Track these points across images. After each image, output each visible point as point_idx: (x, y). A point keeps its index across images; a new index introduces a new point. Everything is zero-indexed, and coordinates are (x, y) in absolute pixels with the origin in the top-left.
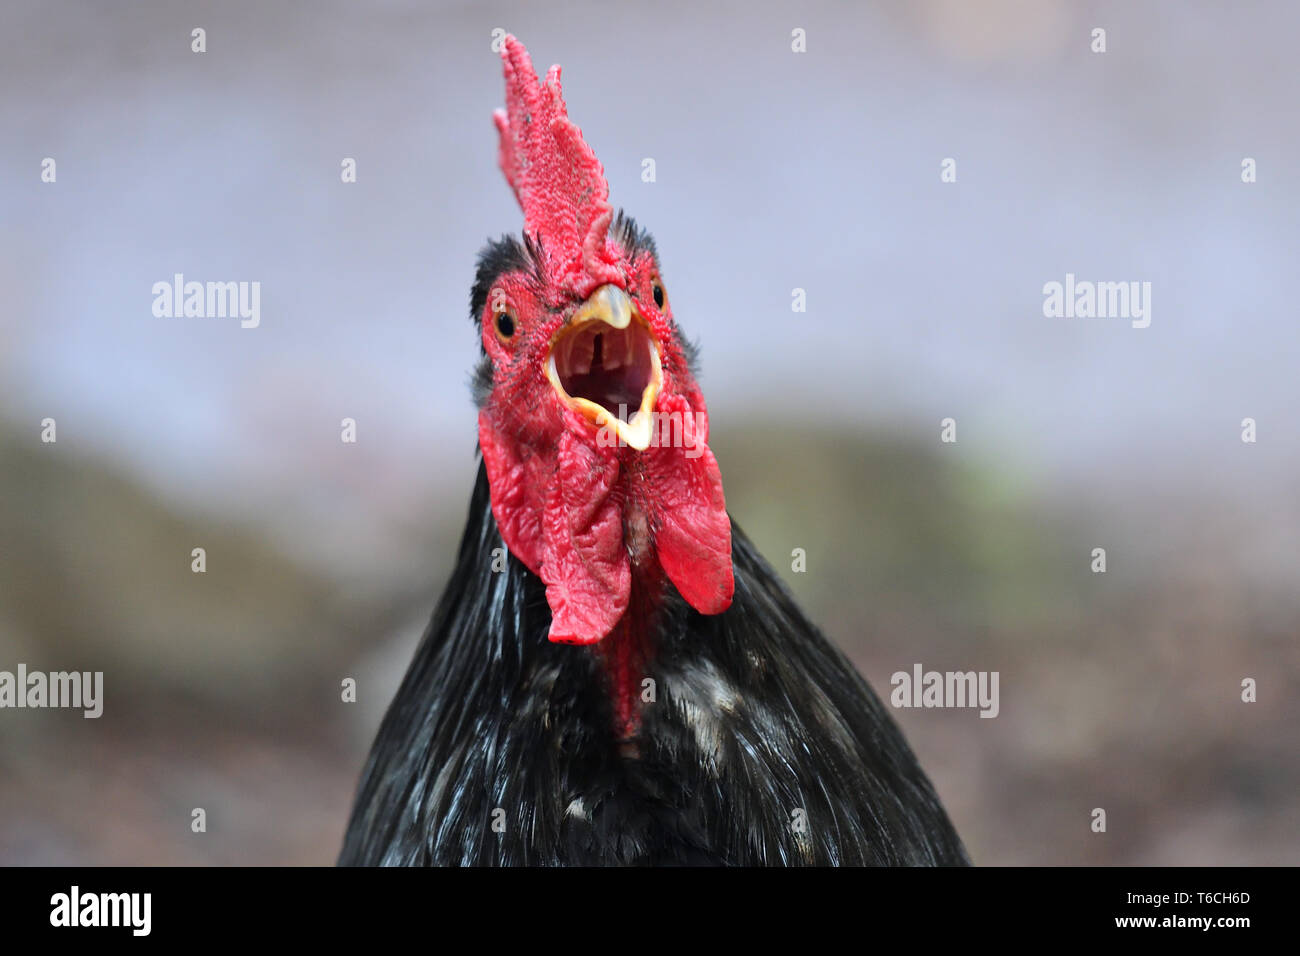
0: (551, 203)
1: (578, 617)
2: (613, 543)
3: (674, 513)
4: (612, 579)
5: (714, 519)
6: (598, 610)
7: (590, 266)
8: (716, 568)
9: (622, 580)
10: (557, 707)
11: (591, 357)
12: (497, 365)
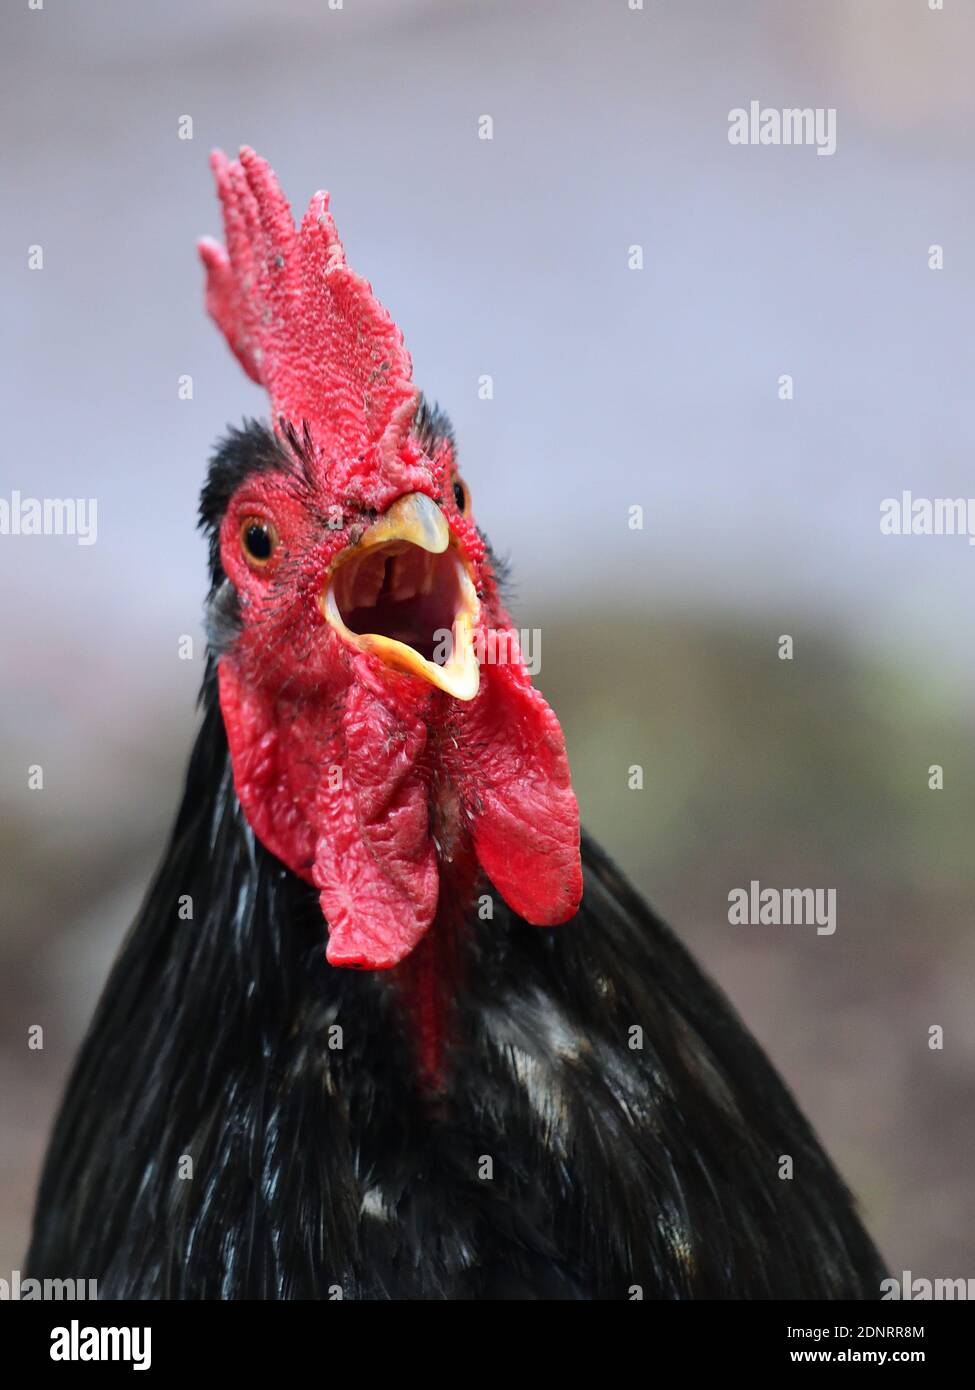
0: (317, 378)
1: (365, 932)
2: (416, 835)
3: (499, 792)
4: (414, 883)
5: (557, 799)
6: (394, 923)
7: (391, 470)
8: (558, 864)
9: (428, 883)
10: (340, 1063)
11: (380, 585)
12: (245, 598)
